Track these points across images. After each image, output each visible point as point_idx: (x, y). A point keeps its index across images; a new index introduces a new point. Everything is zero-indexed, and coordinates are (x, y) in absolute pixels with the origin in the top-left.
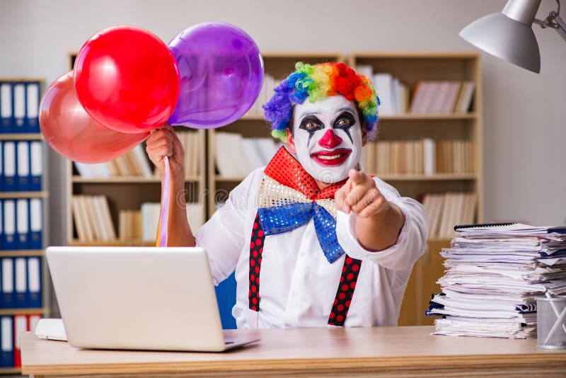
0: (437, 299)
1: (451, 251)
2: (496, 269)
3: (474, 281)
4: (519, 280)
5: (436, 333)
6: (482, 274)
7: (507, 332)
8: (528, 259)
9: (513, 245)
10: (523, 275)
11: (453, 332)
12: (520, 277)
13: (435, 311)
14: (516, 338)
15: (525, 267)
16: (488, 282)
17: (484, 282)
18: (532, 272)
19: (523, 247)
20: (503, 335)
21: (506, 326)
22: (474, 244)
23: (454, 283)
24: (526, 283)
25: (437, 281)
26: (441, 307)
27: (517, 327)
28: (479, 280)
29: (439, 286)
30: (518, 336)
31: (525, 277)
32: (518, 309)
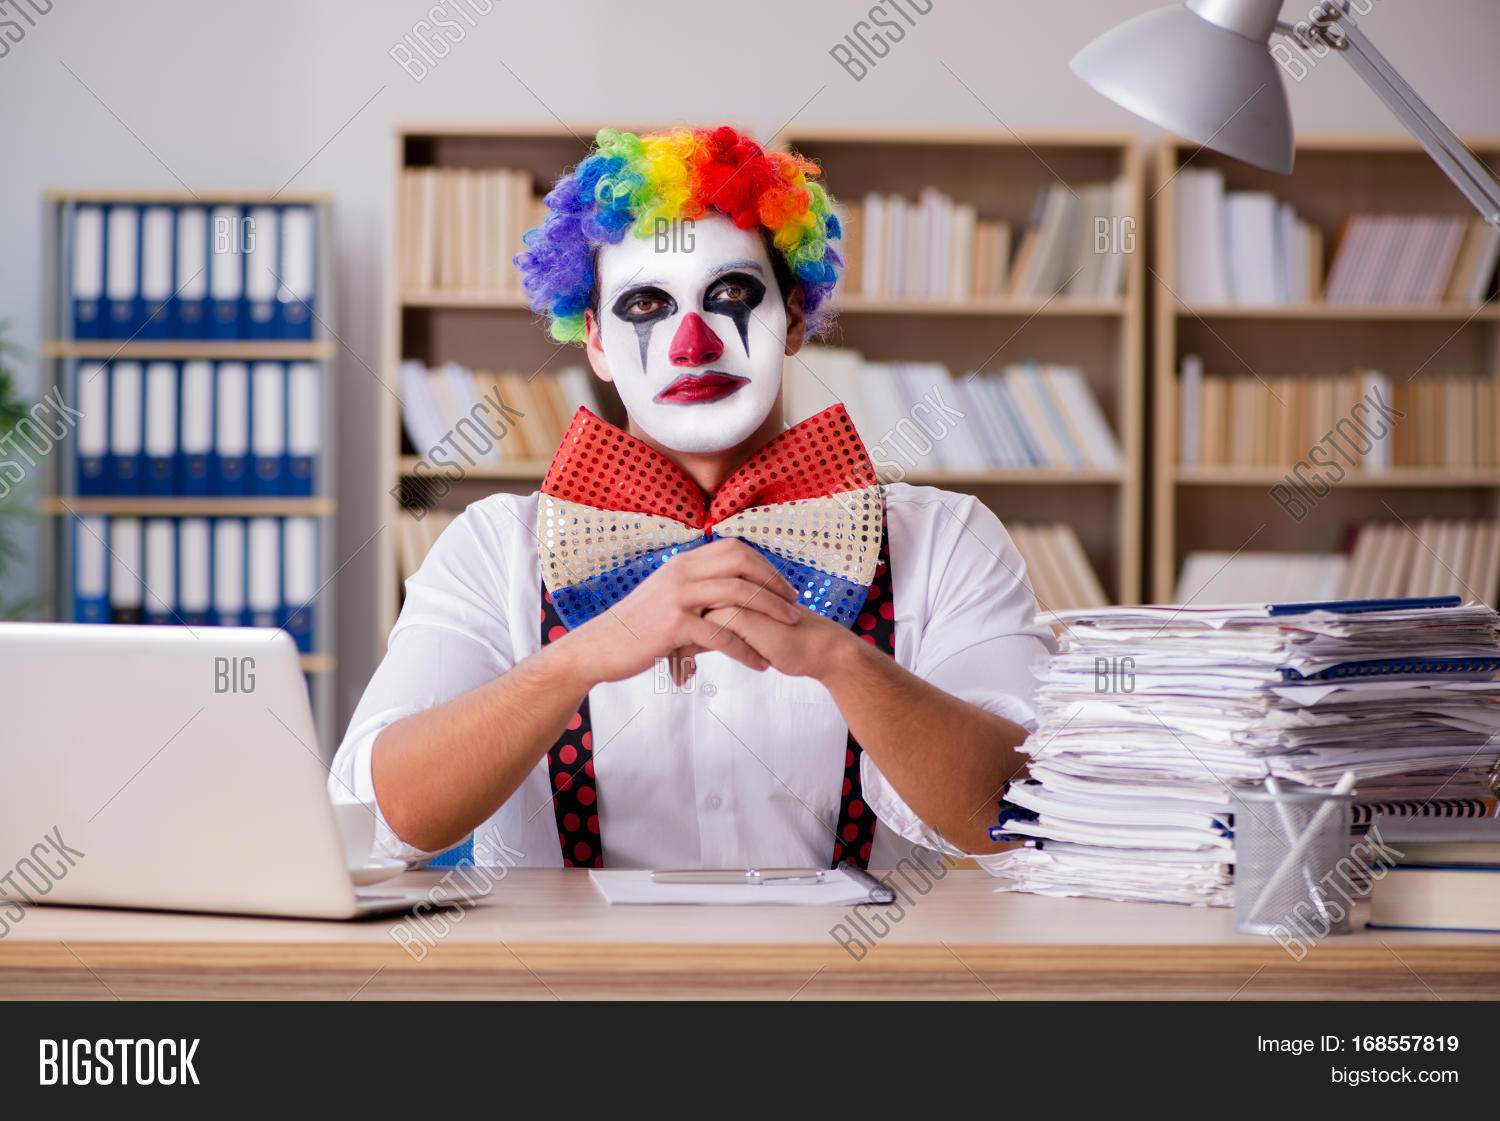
0: (1018, 794)
1: (1055, 662)
2: (1167, 713)
3: (1111, 748)
4: (1223, 745)
5: (1015, 888)
6: (1132, 728)
7: (1191, 887)
8: (1248, 684)
9: (1214, 648)
10: (1233, 732)
11: (1058, 886)
12: (1225, 736)
13: (1012, 826)
14: (1211, 906)
15: (1238, 709)
16: (1149, 751)
17: (1140, 749)
18: (1257, 723)
19: (1235, 654)
20: (1181, 895)
21: (1188, 872)
22: (1115, 642)
23: (1060, 751)
24: (1241, 753)
25: (1021, 744)
26: (1031, 816)
27: (1216, 875)
28: (1126, 743)
29: (1027, 757)
30: (1219, 899)
31: (1240, 738)
32: (1218, 825)
